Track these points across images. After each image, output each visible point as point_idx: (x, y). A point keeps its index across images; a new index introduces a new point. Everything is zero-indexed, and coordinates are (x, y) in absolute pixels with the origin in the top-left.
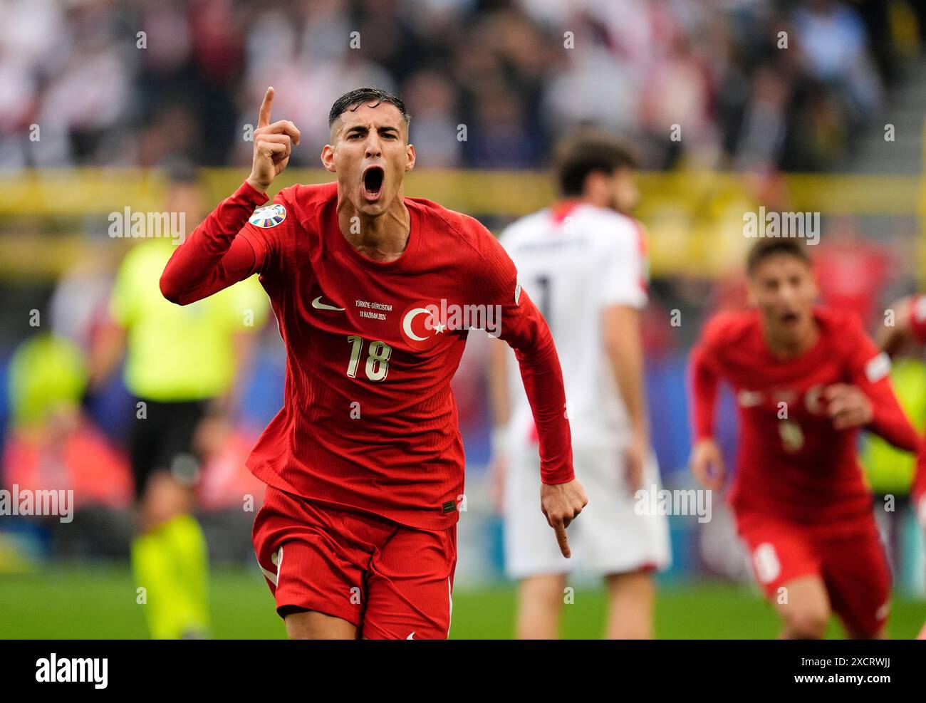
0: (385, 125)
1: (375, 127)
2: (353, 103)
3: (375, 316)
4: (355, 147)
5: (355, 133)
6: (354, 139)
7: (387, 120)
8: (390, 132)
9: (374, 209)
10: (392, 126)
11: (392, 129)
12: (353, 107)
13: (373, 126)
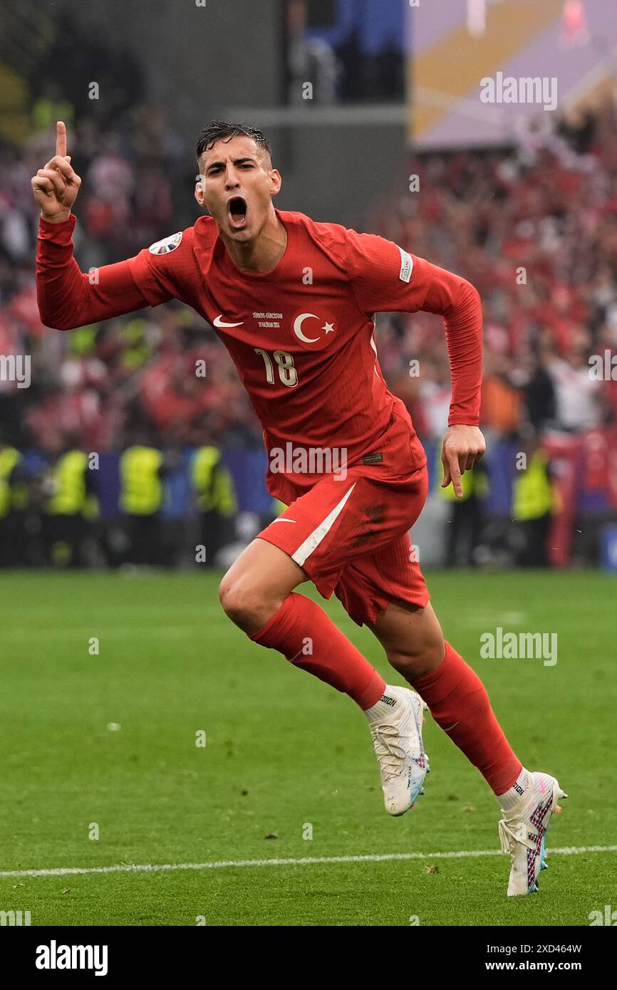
0: (240, 157)
1: (231, 161)
2: (210, 142)
3: (271, 325)
4: (217, 182)
5: (216, 169)
6: (214, 175)
7: (241, 153)
8: (246, 163)
9: (245, 235)
10: (246, 157)
11: (248, 160)
12: (210, 145)
13: (229, 160)
